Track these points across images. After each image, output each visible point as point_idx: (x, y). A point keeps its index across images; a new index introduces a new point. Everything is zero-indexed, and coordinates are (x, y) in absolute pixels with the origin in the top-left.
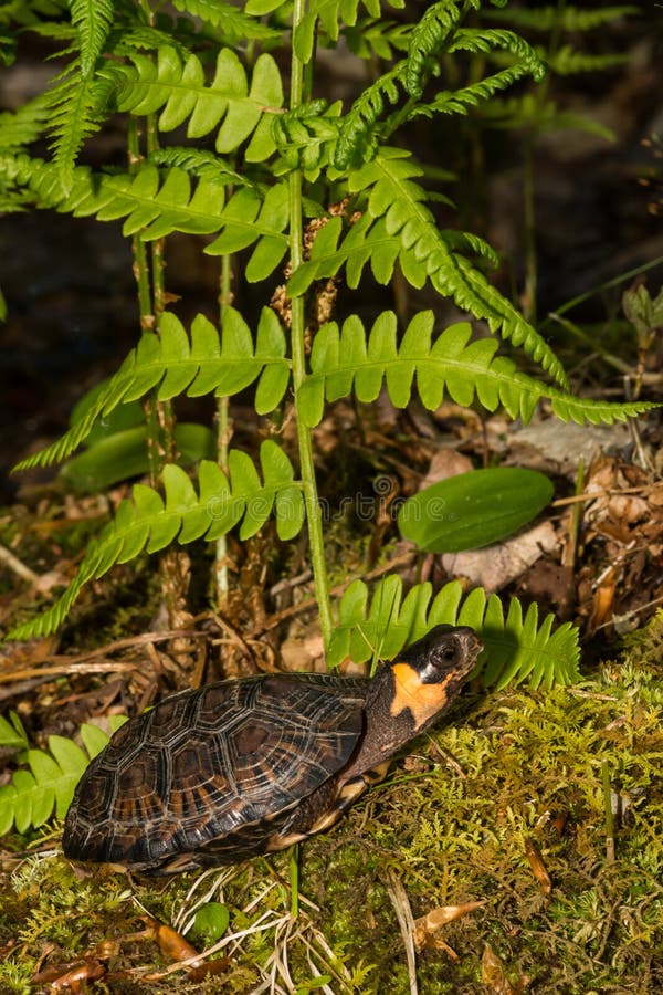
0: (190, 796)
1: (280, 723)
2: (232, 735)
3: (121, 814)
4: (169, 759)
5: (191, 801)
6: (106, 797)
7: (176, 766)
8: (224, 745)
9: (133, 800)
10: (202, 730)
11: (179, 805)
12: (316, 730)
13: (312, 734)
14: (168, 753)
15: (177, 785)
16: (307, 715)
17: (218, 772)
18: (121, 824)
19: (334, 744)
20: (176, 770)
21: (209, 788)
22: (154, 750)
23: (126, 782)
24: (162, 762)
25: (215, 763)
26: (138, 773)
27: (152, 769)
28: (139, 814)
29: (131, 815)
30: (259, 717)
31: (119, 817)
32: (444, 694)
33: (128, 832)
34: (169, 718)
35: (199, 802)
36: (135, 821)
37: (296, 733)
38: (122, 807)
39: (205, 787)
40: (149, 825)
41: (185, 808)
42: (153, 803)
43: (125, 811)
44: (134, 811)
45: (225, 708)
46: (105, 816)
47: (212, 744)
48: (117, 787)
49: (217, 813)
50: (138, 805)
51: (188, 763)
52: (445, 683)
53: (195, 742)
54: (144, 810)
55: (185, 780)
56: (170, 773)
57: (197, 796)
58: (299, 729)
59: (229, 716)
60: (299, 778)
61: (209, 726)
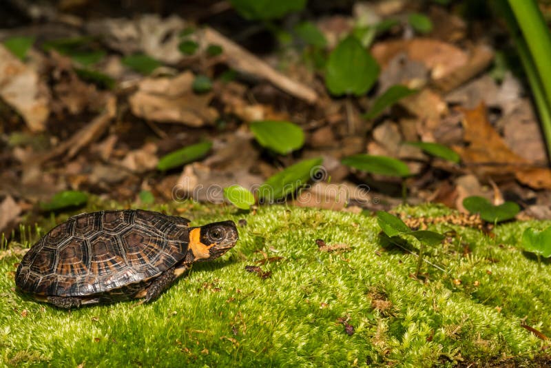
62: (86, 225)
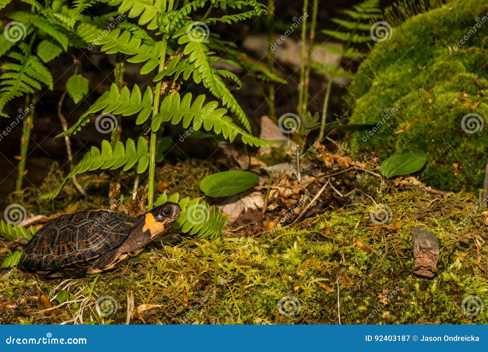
0: (61, 248)
4: (58, 234)
5: (61, 250)
7: (59, 237)
8: (78, 231)
10: (73, 225)
11: (56, 251)
12: (112, 231)
14: (58, 232)
15: (58, 243)
16: (111, 225)
17: (73, 241)
19: (117, 237)
20: (59, 238)
21: (69, 246)
22: (54, 230)
24: (56, 235)
25: (73, 237)
26: (46, 238)
27: (51, 237)
28: (43, 252)
31: (36, 252)
32: (163, 226)
34: (63, 220)
35: (64, 250)
37: (104, 231)
40: (45, 257)
41: (59, 252)
42: (48, 249)
45: (82, 219)
46: (32, 252)
47: (74, 231)
49: (69, 255)
50: (43, 249)
51: (64, 236)
52: (164, 223)
54: (45, 251)
55: (61, 242)
56: (57, 239)
57: (63, 248)
58: (106, 230)
59: (83, 222)
60: (101, 247)
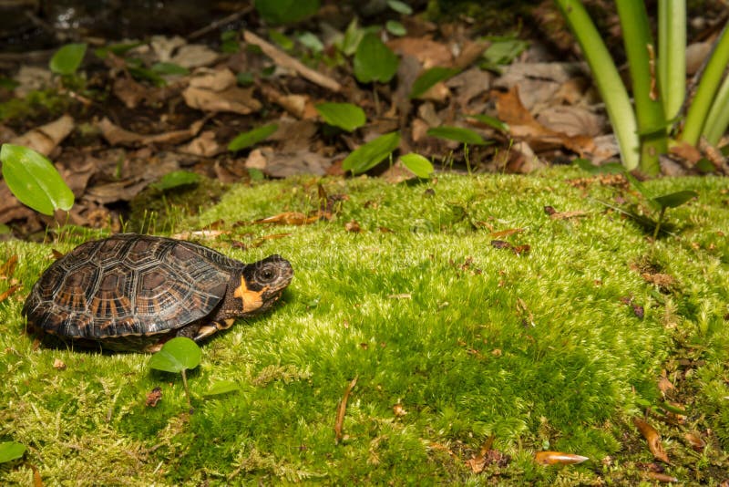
1: (175, 276)
2: (143, 274)
3: (60, 300)
6: (56, 286)
9: (70, 294)
13: (191, 289)
18: (58, 307)
23: (71, 281)
29: (65, 303)
30: (164, 268)
33: (60, 314)
36: (67, 308)
38: (62, 296)
39: (115, 302)
43: (63, 299)
44: (68, 302)
48: (63, 283)
53: (120, 271)
61: (132, 264)
62: (110, 250)
